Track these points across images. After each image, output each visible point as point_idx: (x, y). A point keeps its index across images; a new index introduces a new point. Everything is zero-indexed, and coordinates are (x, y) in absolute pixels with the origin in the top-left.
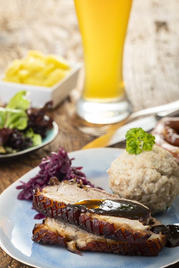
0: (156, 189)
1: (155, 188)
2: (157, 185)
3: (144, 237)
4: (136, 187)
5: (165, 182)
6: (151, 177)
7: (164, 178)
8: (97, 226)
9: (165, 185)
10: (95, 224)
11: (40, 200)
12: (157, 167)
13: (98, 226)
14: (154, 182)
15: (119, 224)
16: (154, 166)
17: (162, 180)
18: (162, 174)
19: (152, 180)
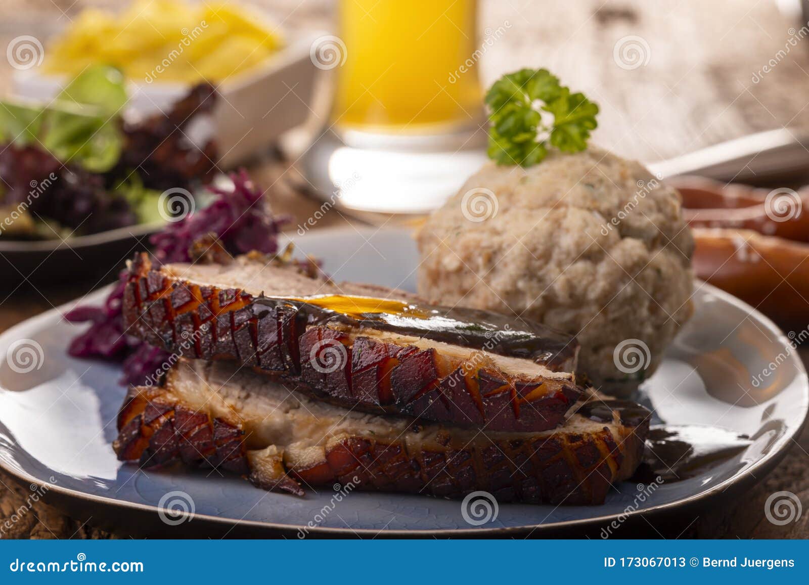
0: (601, 284)
1: (594, 281)
2: (603, 268)
3: (552, 396)
4: (525, 275)
5: (636, 259)
6: (581, 237)
7: (633, 247)
8: (369, 366)
9: (634, 269)
10: (359, 358)
11: (152, 290)
12: (605, 205)
13: (374, 364)
14: (593, 256)
15: (455, 357)
16: (594, 200)
17: (624, 250)
18: (625, 231)
19: (586, 247)
